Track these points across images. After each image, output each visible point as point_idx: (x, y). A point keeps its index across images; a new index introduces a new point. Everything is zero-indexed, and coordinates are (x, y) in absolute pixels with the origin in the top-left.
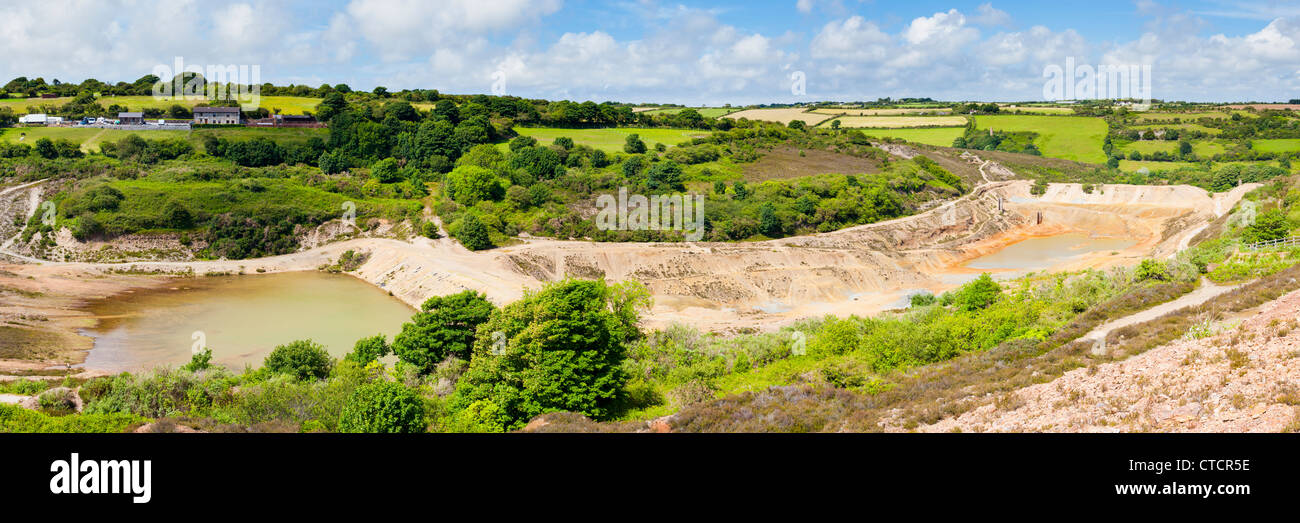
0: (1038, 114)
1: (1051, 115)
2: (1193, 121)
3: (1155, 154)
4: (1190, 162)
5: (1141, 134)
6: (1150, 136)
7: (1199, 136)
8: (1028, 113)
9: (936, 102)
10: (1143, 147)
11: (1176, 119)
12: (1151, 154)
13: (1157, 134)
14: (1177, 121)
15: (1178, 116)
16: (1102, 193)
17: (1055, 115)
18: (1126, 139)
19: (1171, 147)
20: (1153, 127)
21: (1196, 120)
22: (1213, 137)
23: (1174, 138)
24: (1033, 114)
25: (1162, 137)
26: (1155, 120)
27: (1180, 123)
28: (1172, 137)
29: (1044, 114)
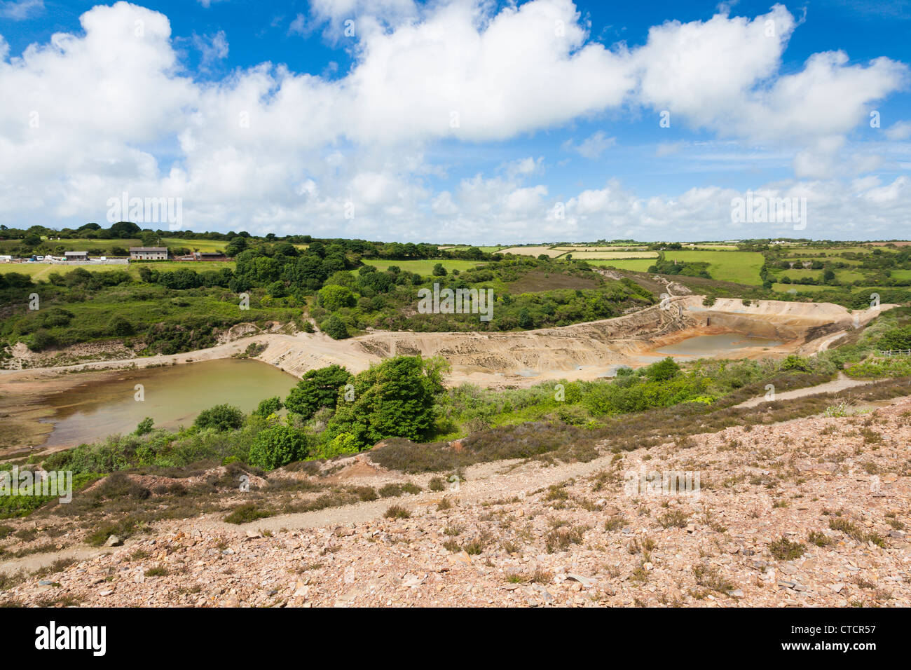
0: (710, 250)
1: (720, 251)
2: (837, 255)
3: (803, 279)
4: (832, 286)
5: (792, 264)
6: (799, 266)
7: (842, 266)
8: (703, 250)
9: (638, 243)
10: (792, 274)
11: (822, 254)
12: (799, 279)
13: (805, 265)
14: (823, 255)
15: (824, 251)
16: (758, 306)
17: (723, 250)
18: (779, 268)
19: (816, 275)
20: (801, 260)
21: (840, 255)
22: (854, 267)
23: (820, 268)
24: (707, 250)
25: (809, 267)
26: (804, 254)
27: (825, 257)
28: (818, 266)
29: (714, 250)
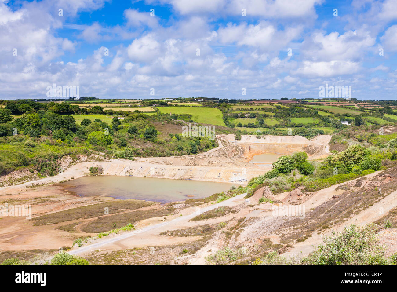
0: (186, 106)
1: (192, 107)
2: (259, 109)
3: (249, 124)
4: (264, 128)
5: (239, 115)
6: (243, 116)
7: (265, 116)
8: (181, 106)
10: (239, 120)
11: (251, 108)
12: (247, 124)
13: (246, 115)
14: (252, 109)
15: (252, 107)
16: (265, 139)
17: (194, 106)
18: (232, 117)
19: (254, 121)
20: (243, 112)
21: (261, 109)
22: (271, 116)
23: (254, 117)
24: (184, 106)
25: (248, 117)
26: (242, 109)
27: (253, 110)
28: (253, 116)
29: (189, 106)
